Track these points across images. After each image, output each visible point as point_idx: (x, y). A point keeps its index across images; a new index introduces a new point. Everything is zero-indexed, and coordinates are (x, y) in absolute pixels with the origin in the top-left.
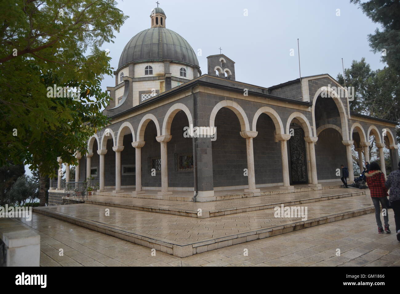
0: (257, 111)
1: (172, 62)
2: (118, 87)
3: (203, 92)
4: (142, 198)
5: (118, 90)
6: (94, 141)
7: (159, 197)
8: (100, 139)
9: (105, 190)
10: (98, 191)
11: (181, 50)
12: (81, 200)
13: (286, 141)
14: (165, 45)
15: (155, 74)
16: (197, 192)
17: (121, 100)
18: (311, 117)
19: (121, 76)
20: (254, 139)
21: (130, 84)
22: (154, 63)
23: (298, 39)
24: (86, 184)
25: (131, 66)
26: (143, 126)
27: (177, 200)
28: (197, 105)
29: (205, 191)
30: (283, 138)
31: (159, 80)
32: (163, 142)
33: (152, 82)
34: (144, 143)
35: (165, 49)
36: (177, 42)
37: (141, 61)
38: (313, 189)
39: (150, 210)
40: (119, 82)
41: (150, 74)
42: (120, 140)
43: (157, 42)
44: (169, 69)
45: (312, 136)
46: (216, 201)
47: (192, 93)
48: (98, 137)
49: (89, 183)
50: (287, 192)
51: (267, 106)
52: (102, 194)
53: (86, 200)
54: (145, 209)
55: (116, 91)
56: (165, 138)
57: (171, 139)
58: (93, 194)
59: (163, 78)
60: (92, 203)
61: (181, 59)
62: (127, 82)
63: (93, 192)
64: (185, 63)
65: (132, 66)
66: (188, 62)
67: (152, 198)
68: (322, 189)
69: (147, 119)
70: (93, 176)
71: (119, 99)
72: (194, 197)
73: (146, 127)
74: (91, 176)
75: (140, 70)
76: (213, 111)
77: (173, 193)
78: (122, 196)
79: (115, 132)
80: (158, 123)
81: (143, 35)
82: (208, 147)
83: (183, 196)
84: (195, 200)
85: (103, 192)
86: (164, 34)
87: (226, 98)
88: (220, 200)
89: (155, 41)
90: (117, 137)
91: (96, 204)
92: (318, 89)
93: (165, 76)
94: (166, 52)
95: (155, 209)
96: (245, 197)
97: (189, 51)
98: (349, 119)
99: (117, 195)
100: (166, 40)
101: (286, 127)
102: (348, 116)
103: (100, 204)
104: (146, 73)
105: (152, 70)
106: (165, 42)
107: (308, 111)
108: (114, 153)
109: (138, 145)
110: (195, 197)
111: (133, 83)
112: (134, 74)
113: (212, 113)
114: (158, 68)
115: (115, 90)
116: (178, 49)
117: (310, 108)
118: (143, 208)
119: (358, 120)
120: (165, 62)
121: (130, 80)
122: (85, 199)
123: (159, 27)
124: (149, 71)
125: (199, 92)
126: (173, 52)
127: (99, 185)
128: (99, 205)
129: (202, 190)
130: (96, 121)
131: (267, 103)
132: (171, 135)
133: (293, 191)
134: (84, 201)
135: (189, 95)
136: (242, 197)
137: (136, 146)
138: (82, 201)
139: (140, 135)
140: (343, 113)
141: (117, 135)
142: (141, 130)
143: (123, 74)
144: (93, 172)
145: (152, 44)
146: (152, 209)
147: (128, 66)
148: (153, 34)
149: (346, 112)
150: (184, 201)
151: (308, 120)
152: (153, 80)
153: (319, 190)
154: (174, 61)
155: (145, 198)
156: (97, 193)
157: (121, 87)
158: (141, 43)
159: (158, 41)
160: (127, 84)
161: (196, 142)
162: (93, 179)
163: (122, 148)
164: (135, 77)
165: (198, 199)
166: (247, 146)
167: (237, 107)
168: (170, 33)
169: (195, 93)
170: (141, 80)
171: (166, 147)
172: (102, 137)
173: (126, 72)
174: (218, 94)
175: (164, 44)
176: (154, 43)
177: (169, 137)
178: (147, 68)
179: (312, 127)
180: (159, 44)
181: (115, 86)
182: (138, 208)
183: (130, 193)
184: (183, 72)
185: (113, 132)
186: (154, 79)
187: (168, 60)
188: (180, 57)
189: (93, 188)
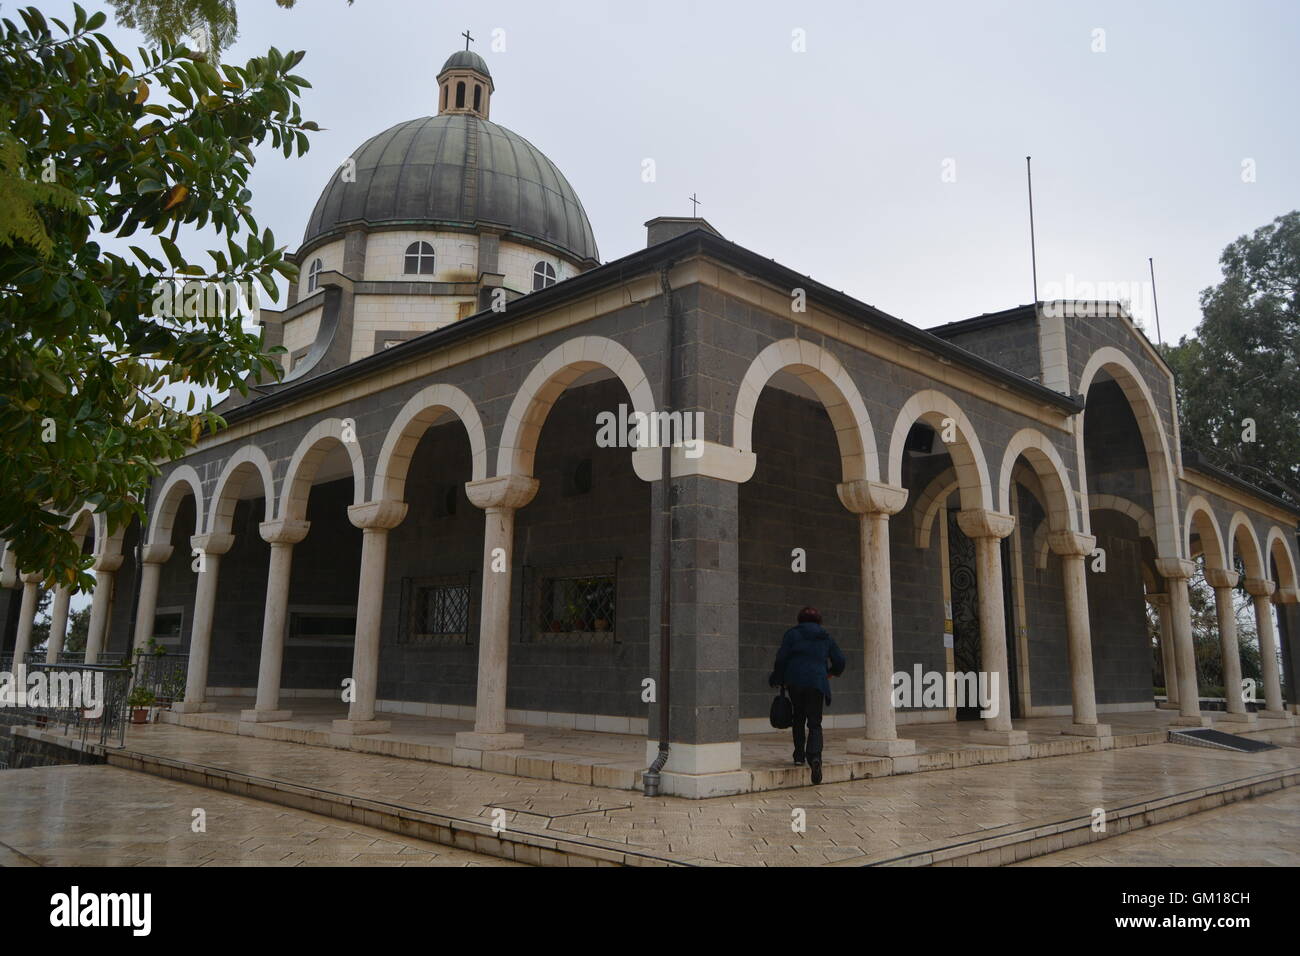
0: (906, 405)
1: (507, 237)
2: (296, 310)
3: (712, 288)
4: (380, 754)
5: (297, 322)
6: (180, 498)
7: (459, 756)
8: (208, 491)
9: (206, 706)
10: (177, 706)
11: (544, 199)
12: (93, 749)
13: (999, 540)
14: (487, 176)
15: (441, 272)
16: (664, 747)
17: (302, 360)
18: (1075, 456)
19: (312, 270)
20: (895, 519)
21: (345, 302)
22: (441, 235)
23: (1029, 158)
24: (129, 675)
25: (353, 239)
26: (405, 436)
27: (554, 779)
28: (681, 343)
29: (703, 743)
30: (991, 528)
31: (454, 295)
32: (499, 505)
33: (429, 300)
34: (400, 510)
35: (487, 189)
36: (528, 169)
37: (394, 223)
38: (1088, 747)
39: (446, 836)
40: (303, 294)
41: (422, 272)
42: (294, 496)
43: (460, 162)
44: (495, 261)
45: (1077, 529)
46: (753, 792)
47: (666, 286)
48: (202, 479)
49: (141, 671)
50: (1006, 756)
51: (940, 390)
52: (192, 719)
53: (112, 752)
54: (414, 828)
55: (286, 327)
56: (510, 488)
57: (533, 495)
58: (152, 720)
59: (472, 288)
60: (142, 765)
61: (542, 231)
62: (335, 294)
63: (152, 711)
64: (555, 247)
65: (358, 236)
66: (565, 246)
67: (424, 756)
68: (1115, 748)
69: (427, 406)
70: (160, 641)
71: (299, 356)
72: (651, 770)
73: (418, 440)
74: (153, 641)
75: (386, 255)
76: (746, 376)
77: (528, 738)
78: (284, 738)
79: (275, 462)
80: (481, 424)
81: (409, 135)
82: (723, 535)
83: (587, 762)
84: (654, 787)
85: (199, 712)
86: (484, 138)
87: (796, 331)
88: (767, 790)
89: (452, 156)
90: (282, 483)
91: (162, 776)
92: (1092, 353)
93: (478, 283)
94: (487, 199)
95: (474, 835)
96: (862, 775)
97: (571, 207)
98: (1180, 479)
99: (259, 730)
100: (492, 159)
101: (998, 483)
102: (1176, 466)
103: (181, 776)
104: (410, 265)
105: (433, 258)
106: (488, 164)
107: (1065, 429)
108: (266, 547)
109: (379, 516)
110: (657, 768)
111: (358, 299)
112: (361, 268)
113: (743, 385)
114: (454, 254)
115: (284, 323)
116: (533, 194)
117: (1070, 419)
118: (401, 818)
119: (1204, 486)
120: (482, 234)
121: (347, 287)
122: (113, 744)
123: (467, 115)
124: (420, 259)
125: (698, 283)
126: (515, 202)
127: (182, 683)
128: (172, 778)
129: (691, 738)
130: (201, 355)
131: (940, 376)
132: (535, 476)
133: (1026, 751)
134: (107, 755)
135: (644, 301)
136: (852, 775)
137: (368, 522)
138: (96, 752)
139: (390, 477)
140: (1163, 454)
141: (283, 475)
142: (396, 455)
143: (320, 266)
144: (162, 625)
145: (441, 167)
146: (454, 831)
147: (343, 238)
148: (444, 133)
149: (1171, 452)
150: (592, 784)
151: (1066, 466)
152: (432, 295)
153: (1105, 750)
154: (515, 234)
155: (389, 756)
156: (172, 717)
157: (308, 312)
158: (399, 160)
159: (461, 157)
160: (334, 301)
161: (669, 510)
162: (158, 655)
163: (301, 529)
164: (365, 279)
165: (669, 782)
166: (866, 549)
167: (837, 376)
168: (509, 140)
169: (675, 290)
170: (388, 290)
171: (508, 527)
172: (216, 482)
173: (332, 258)
174: (769, 308)
175: (482, 170)
176: (449, 165)
177: (528, 486)
178: (413, 248)
179: (1077, 493)
180: (464, 169)
181: (285, 308)
182: (374, 818)
183: (319, 728)
184: (545, 275)
185: (270, 459)
186: (436, 291)
187: (495, 226)
188: (540, 222)
189: (159, 689)
